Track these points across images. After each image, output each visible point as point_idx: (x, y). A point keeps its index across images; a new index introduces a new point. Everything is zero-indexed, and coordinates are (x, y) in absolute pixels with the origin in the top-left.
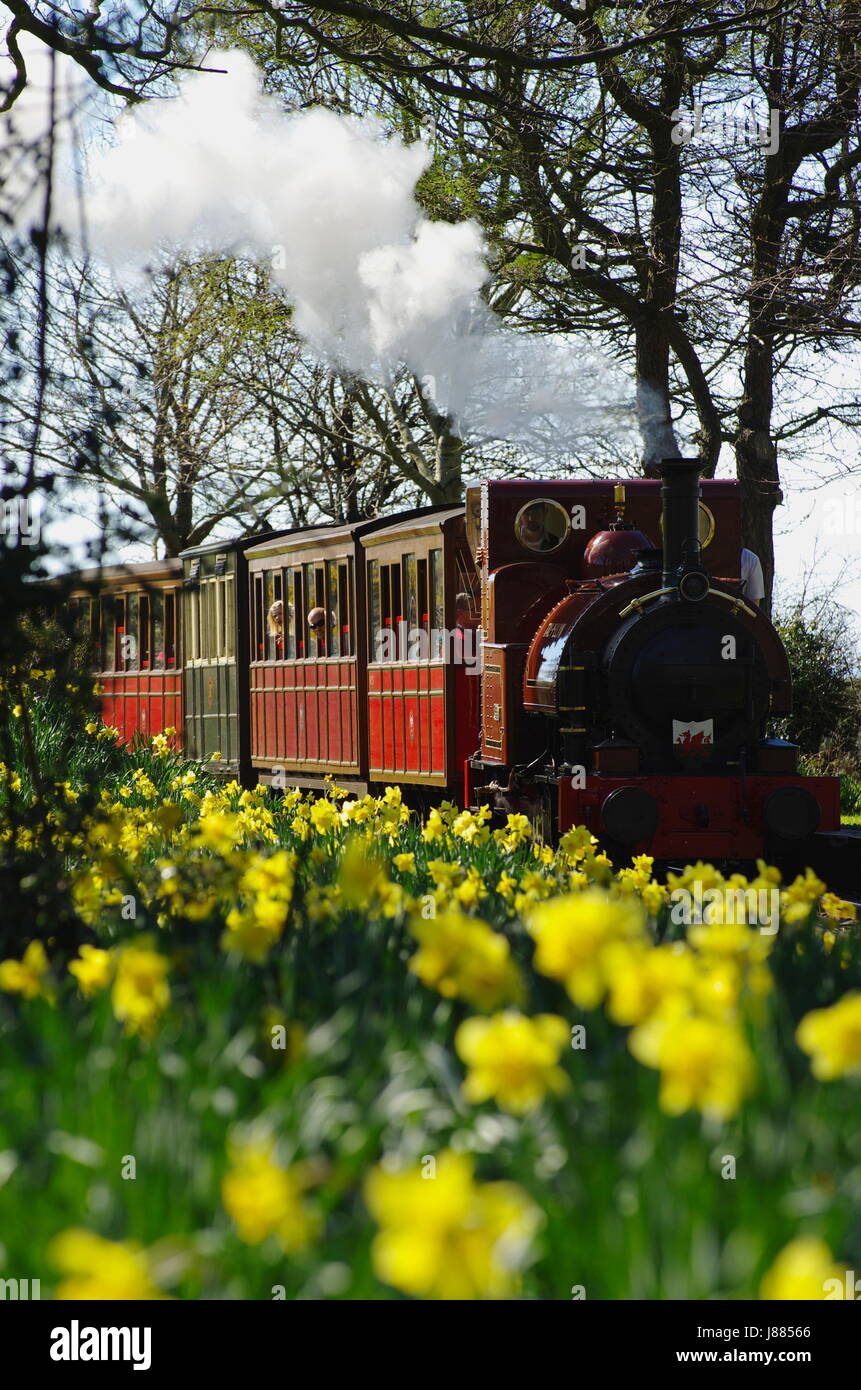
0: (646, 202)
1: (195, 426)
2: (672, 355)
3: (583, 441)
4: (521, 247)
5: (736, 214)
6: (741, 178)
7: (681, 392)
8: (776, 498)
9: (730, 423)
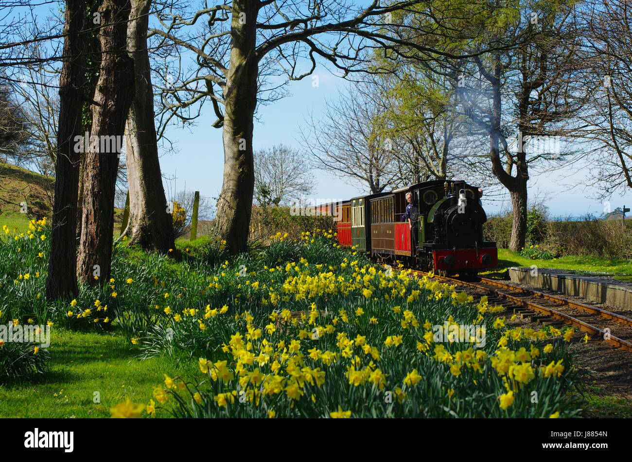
0: (492, 101)
1: (380, 162)
2: (500, 141)
3: (477, 164)
4: (459, 113)
5: (515, 105)
6: (516, 95)
7: (503, 151)
8: (528, 178)
9: (515, 159)
